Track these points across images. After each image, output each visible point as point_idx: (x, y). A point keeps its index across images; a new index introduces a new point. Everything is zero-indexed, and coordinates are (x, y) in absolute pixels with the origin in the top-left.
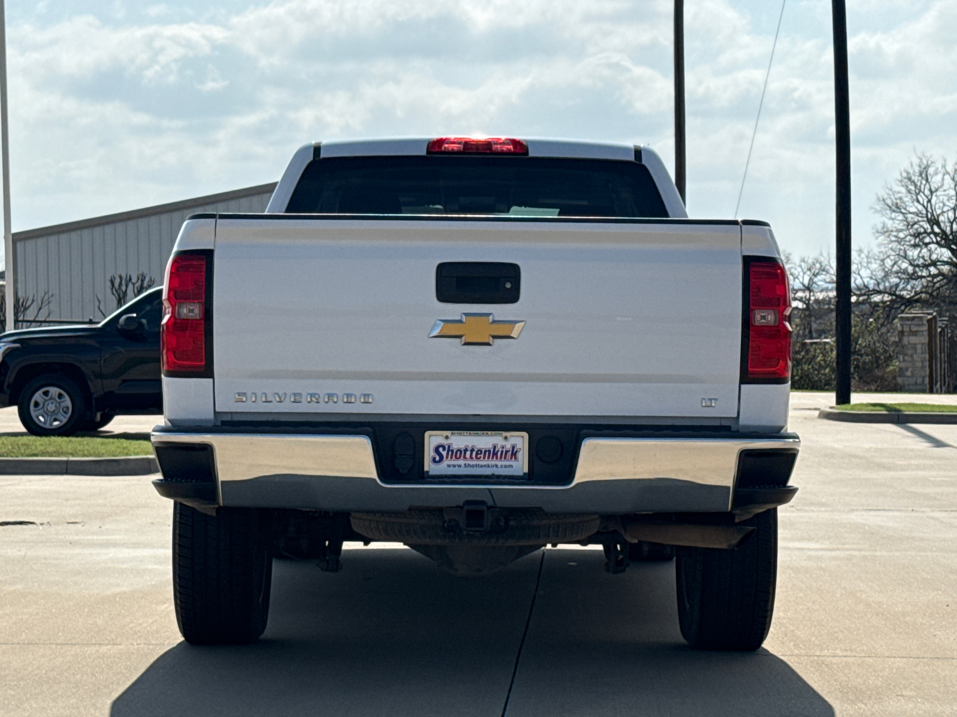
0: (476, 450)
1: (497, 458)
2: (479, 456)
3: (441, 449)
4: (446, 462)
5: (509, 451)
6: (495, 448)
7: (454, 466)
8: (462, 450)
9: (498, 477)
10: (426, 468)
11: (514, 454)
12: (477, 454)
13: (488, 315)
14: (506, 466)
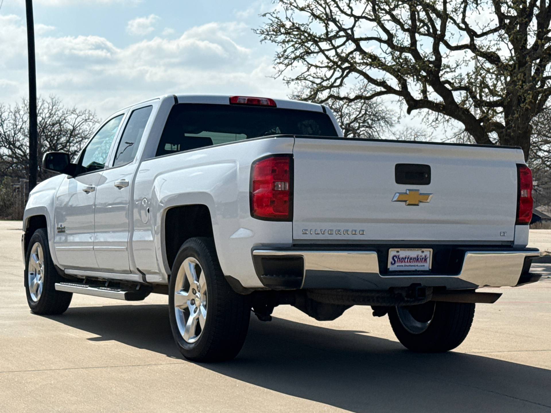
0: (410, 258)
1: (418, 262)
3: (395, 258)
4: (397, 264)
5: (423, 258)
6: (418, 256)
7: (400, 266)
8: (404, 258)
9: (419, 271)
10: (388, 267)
11: (426, 260)
12: (410, 260)
13: (418, 190)
14: (422, 266)
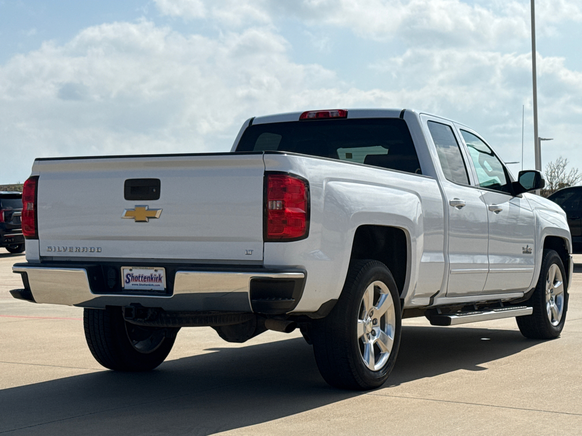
0: (144, 277)
1: (153, 281)
2: (145, 280)
3: (129, 276)
4: (131, 283)
5: (158, 277)
6: (152, 275)
7: (135, 285)
8: (138, 276)
9: (154, 291)
10: (123, 286)
11: (160, 279)
12: (144, 279)
13: (145, 206)
14: (157, 285)
